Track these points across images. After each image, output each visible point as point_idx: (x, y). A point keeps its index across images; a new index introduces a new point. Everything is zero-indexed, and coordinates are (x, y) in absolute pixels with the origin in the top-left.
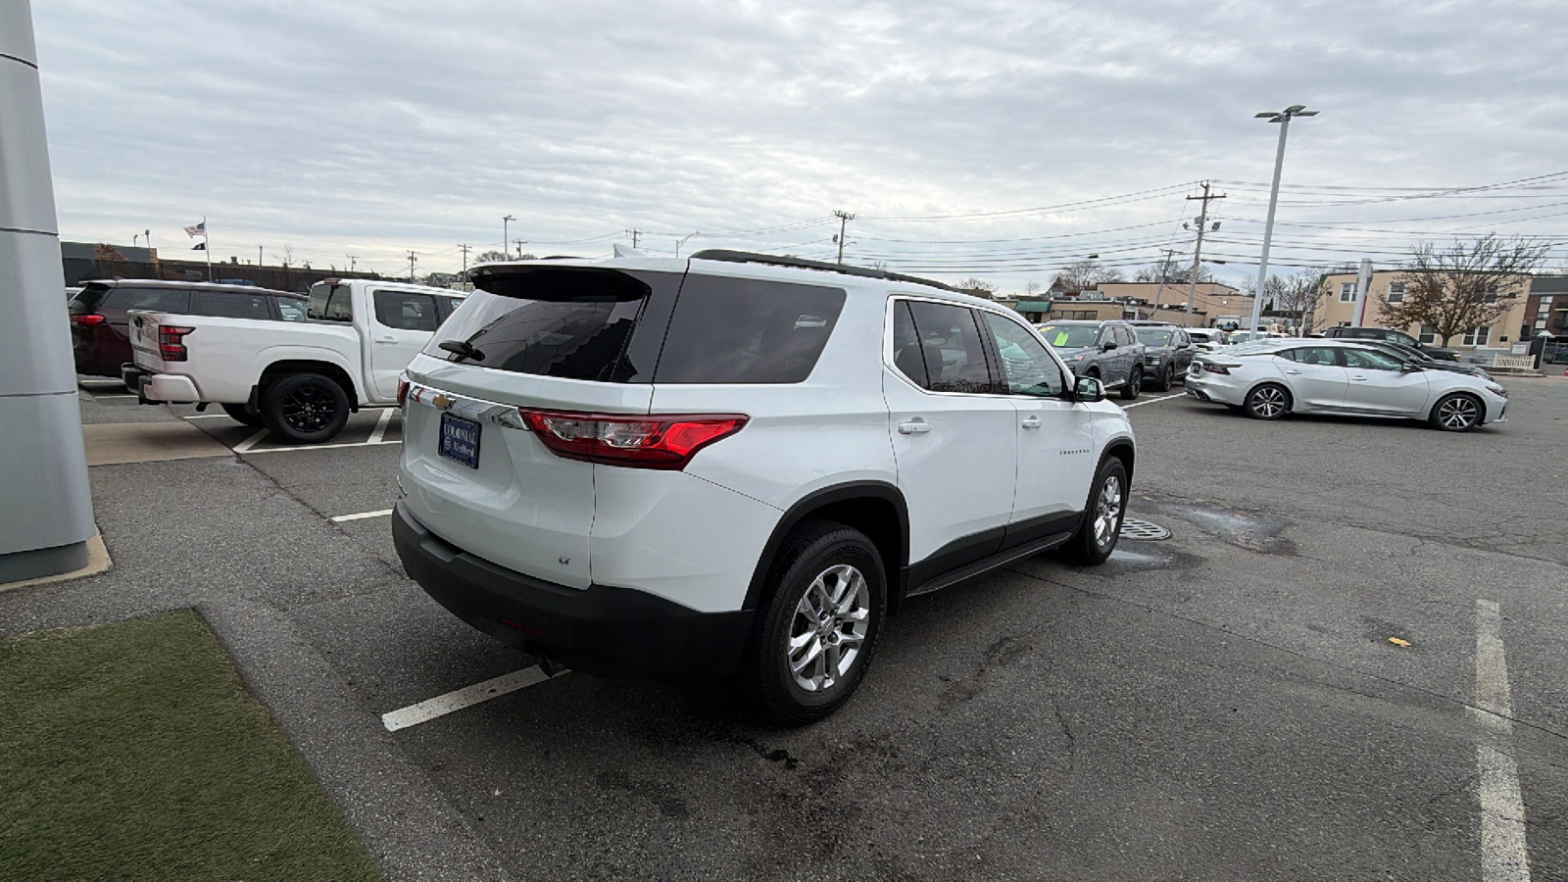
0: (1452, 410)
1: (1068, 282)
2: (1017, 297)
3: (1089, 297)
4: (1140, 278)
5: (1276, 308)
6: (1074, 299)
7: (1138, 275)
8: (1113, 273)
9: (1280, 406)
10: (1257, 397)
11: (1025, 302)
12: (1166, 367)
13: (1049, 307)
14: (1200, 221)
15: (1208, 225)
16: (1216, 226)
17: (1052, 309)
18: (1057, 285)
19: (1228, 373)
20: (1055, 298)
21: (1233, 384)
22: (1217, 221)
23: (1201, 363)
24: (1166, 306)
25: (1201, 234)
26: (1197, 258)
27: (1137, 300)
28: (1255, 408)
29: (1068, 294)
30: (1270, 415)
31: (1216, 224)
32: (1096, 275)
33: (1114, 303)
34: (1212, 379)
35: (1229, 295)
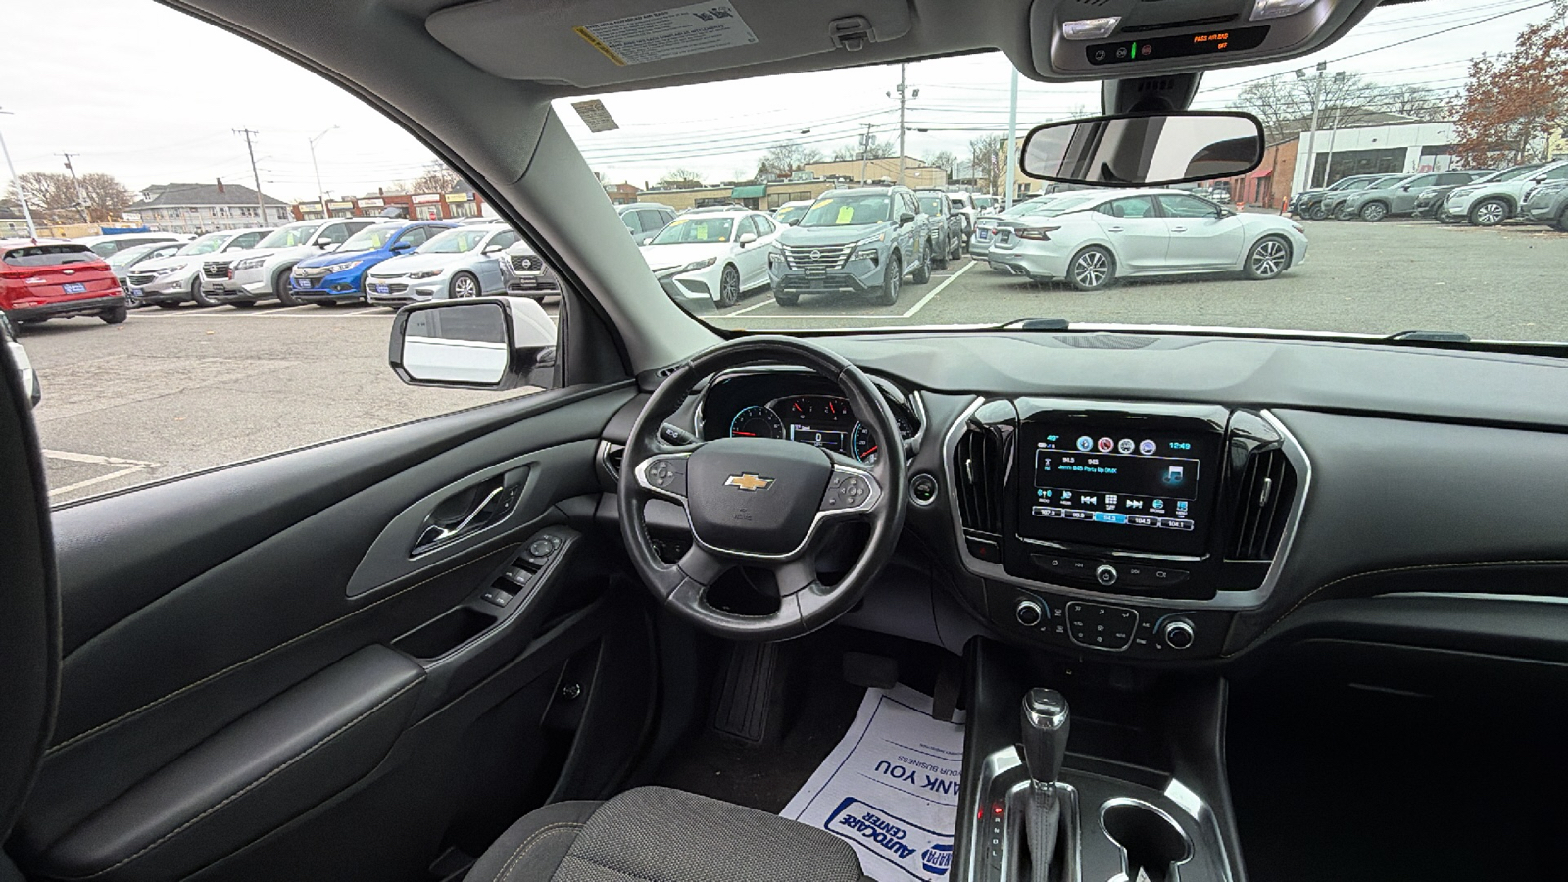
0: (1263, 255)
1: (773, 166)
2: (730, 184)
3: (800, 178)
4: (837, 157)
5: (954, 178)
6: (786, 181)
7: (834, 155)
8: (813, 154)
9: (1103, 273)
10: (1080, 264)
11: (741, 188)
12: (944, 240)
13: (765, 190)
14: (901, 89)
15: (908, 93)
16: (916, 93)
17: (769, 192)
18: (763, 170)
19: (1045, 238)
20: (769, 182)
21: (1053, 251)
22: (916, 88)
23: (1012, 229)
24: (870, 182)
25: (903, 102)
26: (902, 128)
27: (845, 178)
28: (1079, 279)
29: (779, 176)
30: (1094, 284)
31: (915, 91)
32: (799, 157)
33: (825, 182)
34: (1029, 248)
35: (919, 167)
